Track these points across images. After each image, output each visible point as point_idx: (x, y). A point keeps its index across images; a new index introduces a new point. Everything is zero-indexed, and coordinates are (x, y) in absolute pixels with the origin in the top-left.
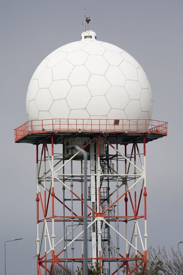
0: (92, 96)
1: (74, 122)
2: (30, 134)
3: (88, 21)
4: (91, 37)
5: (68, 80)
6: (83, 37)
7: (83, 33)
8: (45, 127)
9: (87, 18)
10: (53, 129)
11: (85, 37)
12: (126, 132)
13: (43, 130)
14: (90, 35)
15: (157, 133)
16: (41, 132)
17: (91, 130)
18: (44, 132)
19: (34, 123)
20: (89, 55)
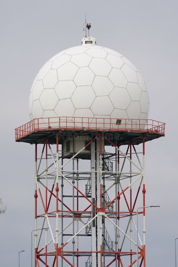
0: (96, 96)
1: (80, 120)
2: (36, 131)
3: (89, 27)
4: (91, 42)
5: (73, 80)
6: (84, 42)
7: (84, 38)
8: (51, 125)
9: (88, 24)
10: (60, 127)
11: (86, 42)
12: (129, 131)
13: (50, 127)
14: (91, 40)
15: (156, 133)
16: (48, 129)
17: (96, 128)
18: (50, 129)
19: (41, 121)
20: (93, 57)
